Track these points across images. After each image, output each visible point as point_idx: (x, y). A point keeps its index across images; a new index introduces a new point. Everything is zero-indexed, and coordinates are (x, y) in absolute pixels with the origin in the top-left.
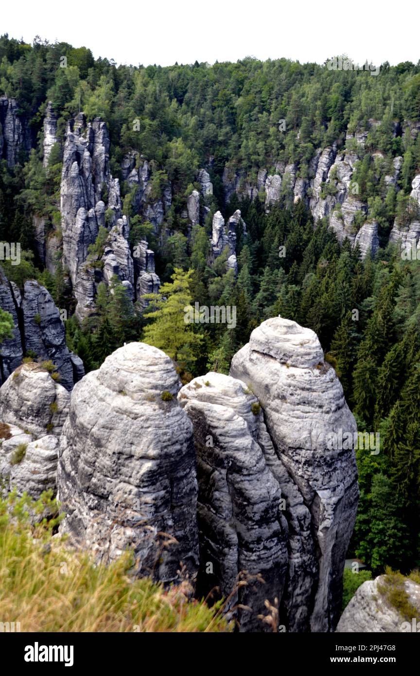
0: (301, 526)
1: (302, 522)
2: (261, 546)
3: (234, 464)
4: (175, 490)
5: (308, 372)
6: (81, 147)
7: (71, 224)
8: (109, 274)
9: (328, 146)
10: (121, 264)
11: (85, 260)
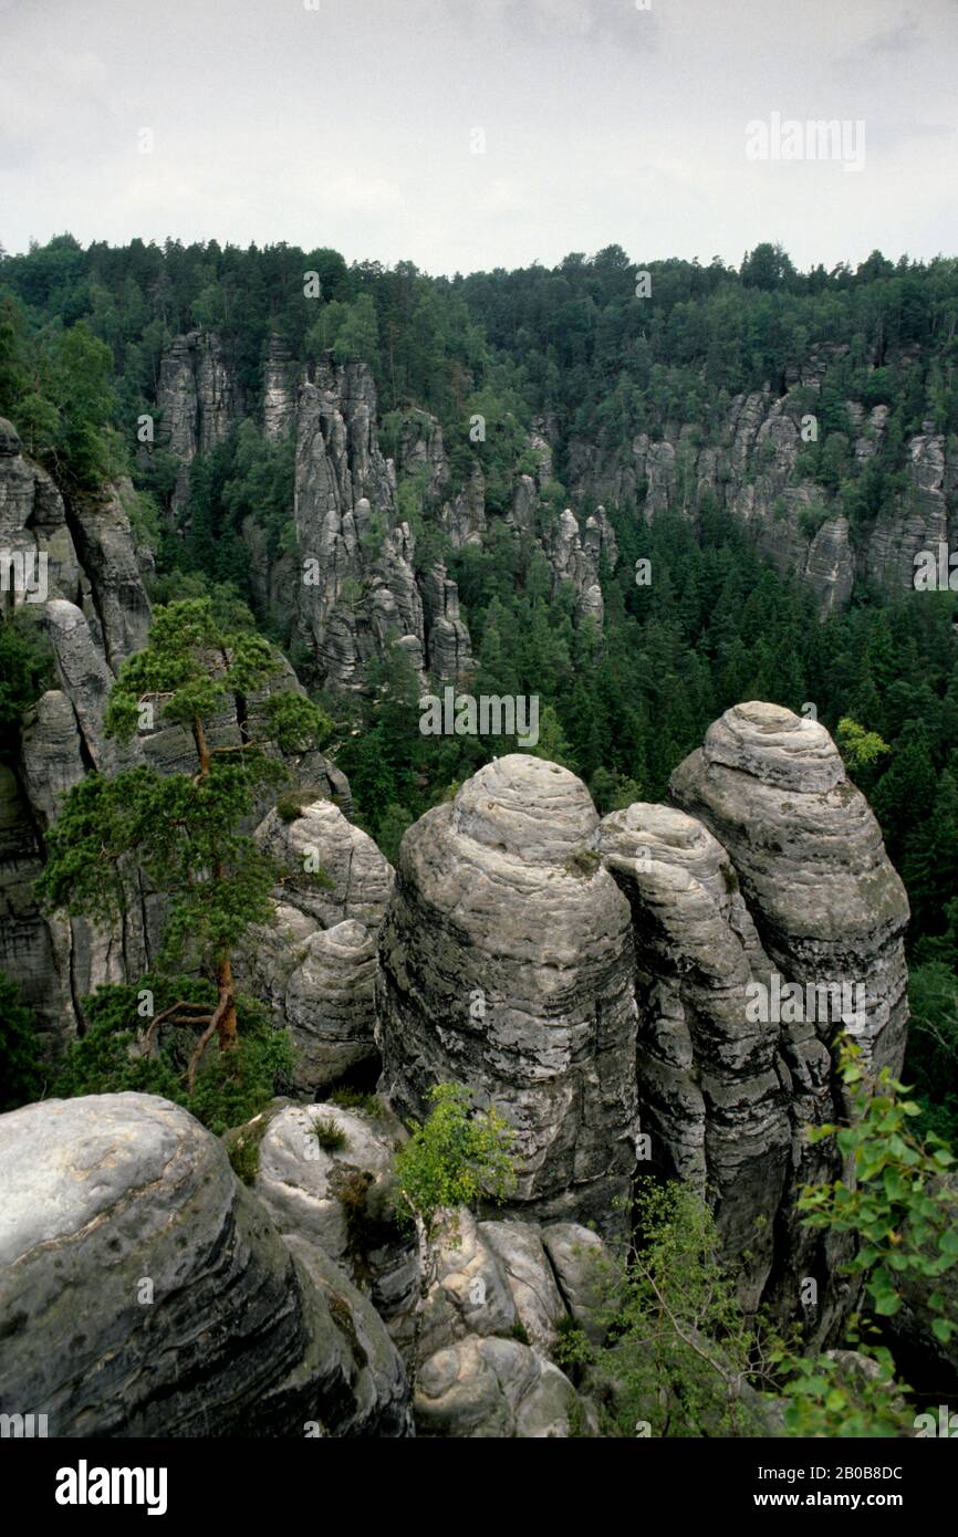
0: (814, 1077)
1: (816, 1070)
2: (745, 1115)
3: (696, 970)
4: (604, 1021)
5: (820, 801)
6: (328, 408)
7: (313, 540)
8: (382, 624)
9: (754, 390)
10: (400, 606)
11: (339, 601)
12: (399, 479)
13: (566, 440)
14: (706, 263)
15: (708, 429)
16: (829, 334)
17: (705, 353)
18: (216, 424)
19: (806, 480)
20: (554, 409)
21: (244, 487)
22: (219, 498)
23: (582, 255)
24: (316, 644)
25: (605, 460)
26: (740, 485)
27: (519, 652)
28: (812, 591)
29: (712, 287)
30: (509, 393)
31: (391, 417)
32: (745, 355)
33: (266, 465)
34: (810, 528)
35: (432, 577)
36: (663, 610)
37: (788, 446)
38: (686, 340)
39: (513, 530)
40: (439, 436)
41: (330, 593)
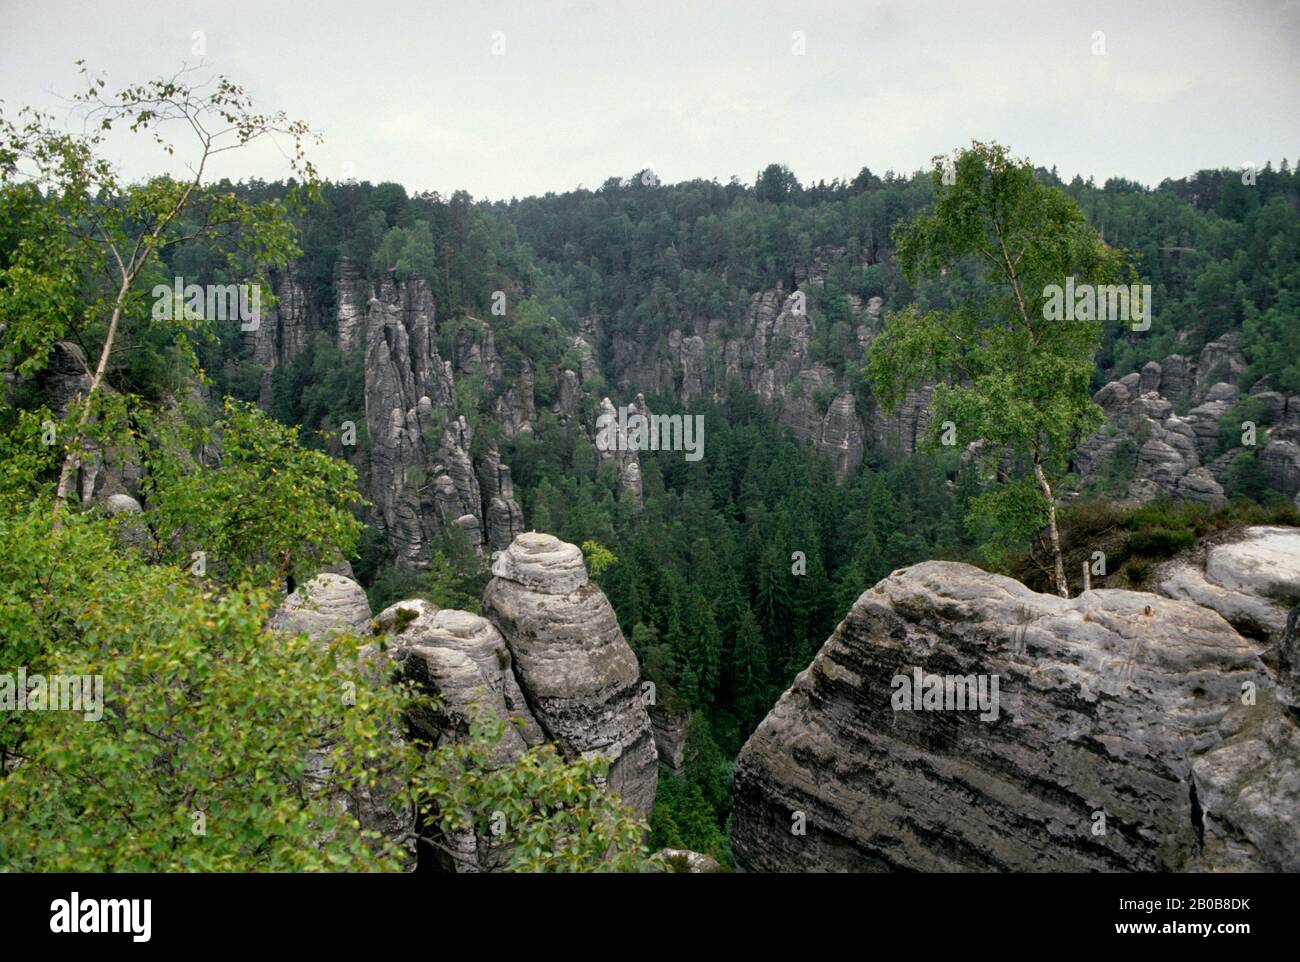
5: (563, 599)
6: (391, 319)
7: (381, 435)
8: (443, 506)
9: (769, 288)
10: (459, 490)
11: (406, 488)
12: (456, 379)
13: (611, 338)
14: (724, 182)
15: (732, 323)
16: (828, 239)
17: (726, 258)
18: (296, 338)
19: (817, 363)
20: (599, 311)
21: (321, 390)
22: (299, 402)
23: (620, 179)
24: (387, 527)
25: (645, 354)
26: (762, 370)
27: (566, 525)
28: (828, 459)
29: (731, 202)
30: (557, 299)
31: (447, 325)
32: (760, 259)
33: (339, 371)
34: (823, 405)
35: (488, 462)
36: (699, 481)
37: (801, 334)
38: (709, 248)
39: (560, 418)
40: (491, 340)
41: (398, 481)
